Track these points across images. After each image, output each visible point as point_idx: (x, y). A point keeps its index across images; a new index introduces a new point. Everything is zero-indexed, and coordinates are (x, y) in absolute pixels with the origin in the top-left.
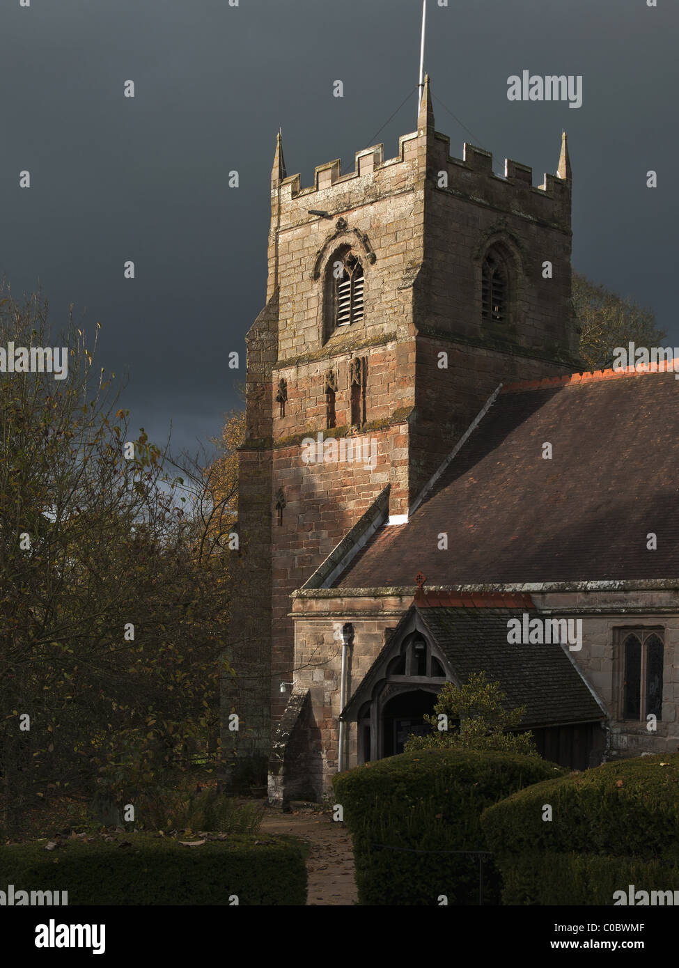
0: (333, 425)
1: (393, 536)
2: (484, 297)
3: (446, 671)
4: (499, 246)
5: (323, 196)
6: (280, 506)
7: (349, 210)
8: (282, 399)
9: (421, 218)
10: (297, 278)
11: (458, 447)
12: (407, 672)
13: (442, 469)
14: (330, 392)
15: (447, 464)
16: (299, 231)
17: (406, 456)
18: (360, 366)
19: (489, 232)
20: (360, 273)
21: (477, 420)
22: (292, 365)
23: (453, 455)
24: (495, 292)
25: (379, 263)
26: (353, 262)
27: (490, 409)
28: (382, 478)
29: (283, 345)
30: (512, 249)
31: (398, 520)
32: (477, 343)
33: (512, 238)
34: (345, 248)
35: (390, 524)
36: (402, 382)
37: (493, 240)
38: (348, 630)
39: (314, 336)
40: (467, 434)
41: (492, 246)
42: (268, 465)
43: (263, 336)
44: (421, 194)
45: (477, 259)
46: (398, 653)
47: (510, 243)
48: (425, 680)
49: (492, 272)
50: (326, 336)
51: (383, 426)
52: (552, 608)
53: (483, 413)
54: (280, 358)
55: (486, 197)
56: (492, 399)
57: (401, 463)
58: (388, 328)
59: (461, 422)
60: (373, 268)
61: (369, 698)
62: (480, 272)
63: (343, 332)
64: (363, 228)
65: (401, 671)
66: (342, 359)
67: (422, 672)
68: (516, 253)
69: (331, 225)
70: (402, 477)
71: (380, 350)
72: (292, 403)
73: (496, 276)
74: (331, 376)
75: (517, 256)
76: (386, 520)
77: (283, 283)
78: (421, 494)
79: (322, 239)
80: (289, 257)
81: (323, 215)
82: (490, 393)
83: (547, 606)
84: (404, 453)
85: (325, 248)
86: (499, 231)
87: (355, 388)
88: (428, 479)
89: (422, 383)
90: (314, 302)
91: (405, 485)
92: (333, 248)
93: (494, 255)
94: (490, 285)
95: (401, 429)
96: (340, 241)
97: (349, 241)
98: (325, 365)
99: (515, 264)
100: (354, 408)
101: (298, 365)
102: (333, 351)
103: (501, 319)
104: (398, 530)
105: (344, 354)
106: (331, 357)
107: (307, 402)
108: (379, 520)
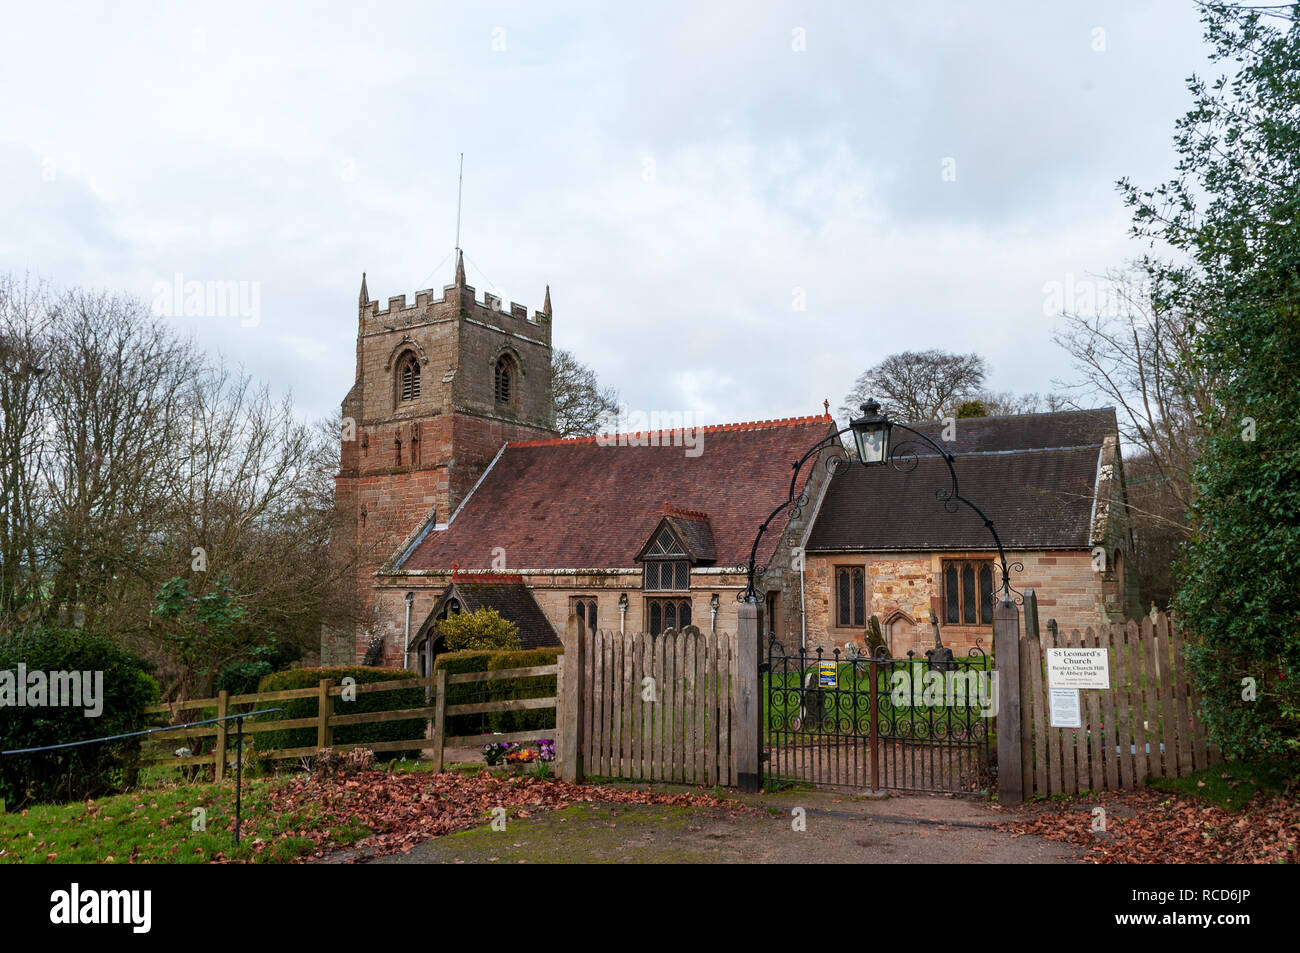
0: (400, 464)
1: (439, 538)
2: (497, 388)
4: (506, 356)
5: (394, 317)
6: (364, 515)
7: (411, 328)
8: (365, 446)
9: (456, 340)
10: (376, 367)
11: (480, 482)
13: (470, 495)
14: (398, 443)
15: (472, 493)
16: (377, 338)
17: (447, 488)
18: (418, 428)
19: (500, 348)
20: (418, 371)
21: (492, 464)
22: (372, 425)
23: (477, 486)
24: (503, 385)
25: (430, 365)
26: (413, 360)
27: (500, 458)
28: (432, 499)
30: (515, 358)
31: (442, 528)
32: (491, 418)
33: (515, 351)
34: (408, 351)
35: (436, 529)
36: (446, 441)
37: (502, 353)
38: (410, 595)
39: (388, 406)
40: (486, 474)
41: (502, 356)
42: (354, 487)
43: (353, 403)
44: (457, 324)
45: (492, 364)
47: (513, 354)
49: (502, 372)
50: (395, 408)
51: (434, 468)
53: (496, 460)
54: (365, 418)
55: (497, 325)
56: (502, 451)
57: (445, 491)
58: (436, 406)
59: (482, 466)
60: (427, 368)
61: (425, 638)
62: (494, 372)
63: (407, 406)
64: (421, 339)
66: (404, 423)
69: (400, 335)
70: (445, 500)
71: (430, 419)
72: (372, 449)
73: (505, 374)
74: (398, 433)
75: (517, 362)
76: (434, 528)
77: (366, 370)
78: (456, 512)
79: (393, 346)
80: (369, 354)
81: (393, 331)
82: (500, 448)
84: (445, 485)
85: (394, 351)
86: (506, 347)
87: (414, 440)
88: (460, 502)
89: (457, 442)
90: (387, 384)
91: (446, 505)
92: (400, 351)
93: (503, 361)
94: (500, 380)
95: (445, 471)
96: (405, 347)
97: (411, 348)
98: (396, 425)
99: (516, 367)
100: (414, 455)
101: (376, 424)
102: (399, 417)
103: (507, 400)
104: (441, 534)
105: (407, 419)
106: (399, 420)
107: (384, 449)
108: (430, 526)
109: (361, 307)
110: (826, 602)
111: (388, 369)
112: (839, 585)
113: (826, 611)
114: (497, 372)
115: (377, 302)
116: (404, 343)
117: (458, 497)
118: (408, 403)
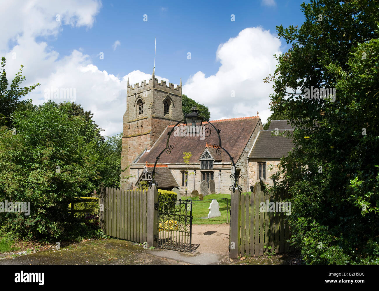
0: (138, 133)
2: (165, 109)
3: (151, 178)
4: (168, 99)
5: (136, 90)
7: (140, 93)
8: (129, 128)
10: (132, 105)
11: (160, 137)
12: (145, 178)
13: (157, 141)
14: (138, 127)
16: (132, 97)
18: (142, 123)
19: (166, 97)
20: (142, 105)
21: (163, 132)
23: (159, 139)
24: (167, 108)
25: (145, 103)
26: (141, 102)
27: (166, 130)
28: (146, 143)
29: (129, 118)
31: (149, 151)
32: (163, 118)
36: (149, 126)
38: (139, 171)
39: (135, 116)
40: (162, 135)
41: (166, 99)
42: (127, 140)
43: (126, 116)
45: (163, 102)
47: (170, 99)
49: (166, 104)
50: (137, 117)
51: (147, 134)
53: (164, 131)
54: (129, 120)
55: (165, 90)
58: (147, 116)
59: (160, 133)
61: (139, 182)
65: (144, 178)
67: (147, 178)
69: (137, 96)
70: (149, 143)
71: (145, 120)
72: (131, 129)
73: (167, 105)
74: (138, 124)
75: (171, 101)
76: (147, 151)
77: (129, 106)
78: (153, 146)
79: (136, 98)
80: (130, 101)
81: (136, 94)
82: (166, 127)
83: (170, 167)
84: (149, 139)
85: (136, 100)
86: (168, 97)
87: (142, 126)
89: (153, 126)
90: (134, 110)
91: (150, 144)
92: (138, 100)
93: (167, 101)
95: (149, 134)
96: (139, 98)
97: (141, 99)
98: (137, 122)
99: (171, 103)
100: (142, 130)
101: (132, 122)
102: (138, 119)
103: (168, 113)
104: (148, 153)
105: (140, 120)
106: (138, 120)
107: (134, 129)
108: (145, 151)
109: (127, 88)
110: (255, 173)
111: (135, 106)
112: (258, 168)
113: (254, 175)
114: (165, 104)
115: (132, 86)
116: (139, 97)
117: (153, 142)
118: (140, 115)
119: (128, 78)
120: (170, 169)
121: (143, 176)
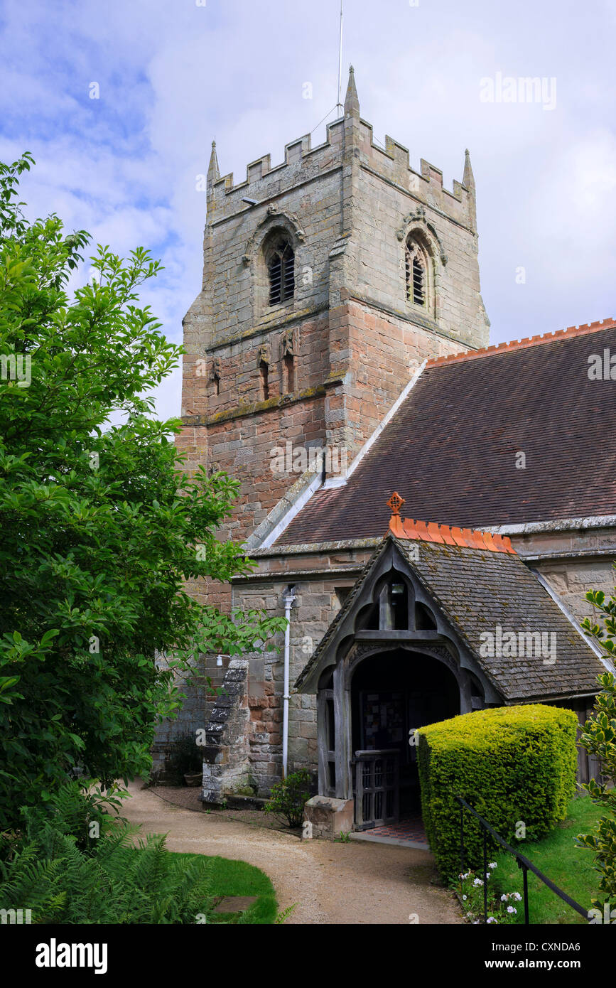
0: (267, 397)
1: (332, 498)
3: (438, 622)
4: (418, 233)
5: (255, 188)
7: (280, 196)
8: (216, 378)
9: (348, 194)
10: (231, 264)
11: (390, 414)
12: (382, 625)
13: (377, 434)
14: (264, 366)
15: (381, 430)
16: (231, 223)
18: (293, 337)
19: (411, 218)
20: (291, 254)
23: (386, 421)
24: (415, 277)
25: (310, 240)
26: (283, 245)
27: (419, 380)
28: (317, 445)
29: (217, 327)
30: (430, 237)
31: (337, 483)
32: (402, 318)
33: (430, 227)
34: (276, 231)
35: (326, 488)
37: (413, 226)
38: (291, 589)
39: (247, 315)
40: (399, 403)
41: (413, 232)
42: (203, 441)
43: (199, 320)
45: (401, 239)
46: (370, 600)
47: (427, 232)
48: (408, 634)
50: (258, 317)
51: (318, 393)
52: (539, 552)
53: (411, 384)
54: (215, 339)
55: (407, 185)
56: (419, 372)
57: (337, 425)
58: (320, 300)
59: (392, 392)
60: (301, 246)
62: (403, 253)
63: (275, 310)
64: (294, 207)
65: (375, 625)
66: (273, 334)
67: (403, 624)
68: (433, 242)
69: (262, 212)
70: (340, 439)
71: (311, 321)
72: (226, 380)
73: (417, 263)
74: (263, 351)
75: (434, 245)
76: (323, 484)
77: (217, 271)
78: (357, 457)
79: (254, 227)
80: (222, 247)
81: (254, 207)
82: (417, 366)
83: (531, 551)
84: (338, 413)
85: (256, 235)
86: (418, 219)
87: (288, 357)
89: (354, 346)
90: (245, 286)
91: (342, 446)
92: (265, 231)
94: (411, 271)
95: (338, 391)
96: (271, 225)
97: (281, 223)
98: (258, 340)
99: (431, 254)
100: (288, 379)
101: (231, 344)
102: (265, 327)
103: (421, 303)
104: (335, 495)
105: (276, 328)
106: (264, 332)
107: (241, 378)
108: (316, 484)
111: (246, 263)
114: (406, 256)
115: (230, 176)
116: (270, 217)
117: (361, 435)
118: (276, 307)
119: (214, 145)
120: (531, 565)
121: (367, 607)
